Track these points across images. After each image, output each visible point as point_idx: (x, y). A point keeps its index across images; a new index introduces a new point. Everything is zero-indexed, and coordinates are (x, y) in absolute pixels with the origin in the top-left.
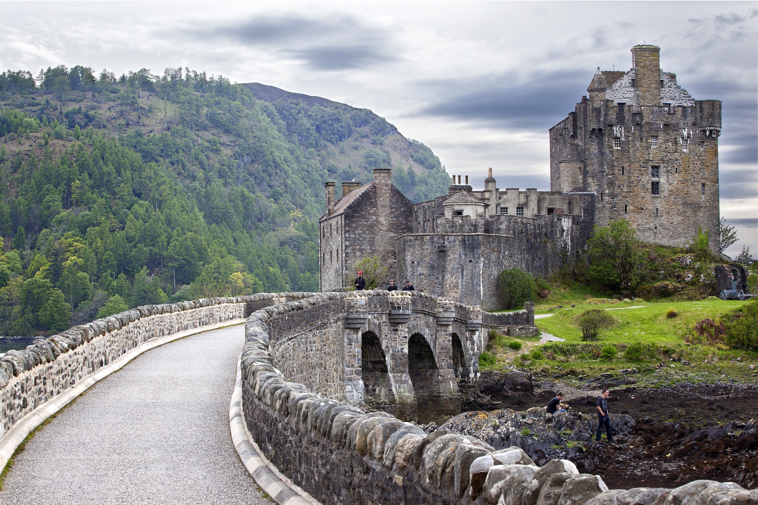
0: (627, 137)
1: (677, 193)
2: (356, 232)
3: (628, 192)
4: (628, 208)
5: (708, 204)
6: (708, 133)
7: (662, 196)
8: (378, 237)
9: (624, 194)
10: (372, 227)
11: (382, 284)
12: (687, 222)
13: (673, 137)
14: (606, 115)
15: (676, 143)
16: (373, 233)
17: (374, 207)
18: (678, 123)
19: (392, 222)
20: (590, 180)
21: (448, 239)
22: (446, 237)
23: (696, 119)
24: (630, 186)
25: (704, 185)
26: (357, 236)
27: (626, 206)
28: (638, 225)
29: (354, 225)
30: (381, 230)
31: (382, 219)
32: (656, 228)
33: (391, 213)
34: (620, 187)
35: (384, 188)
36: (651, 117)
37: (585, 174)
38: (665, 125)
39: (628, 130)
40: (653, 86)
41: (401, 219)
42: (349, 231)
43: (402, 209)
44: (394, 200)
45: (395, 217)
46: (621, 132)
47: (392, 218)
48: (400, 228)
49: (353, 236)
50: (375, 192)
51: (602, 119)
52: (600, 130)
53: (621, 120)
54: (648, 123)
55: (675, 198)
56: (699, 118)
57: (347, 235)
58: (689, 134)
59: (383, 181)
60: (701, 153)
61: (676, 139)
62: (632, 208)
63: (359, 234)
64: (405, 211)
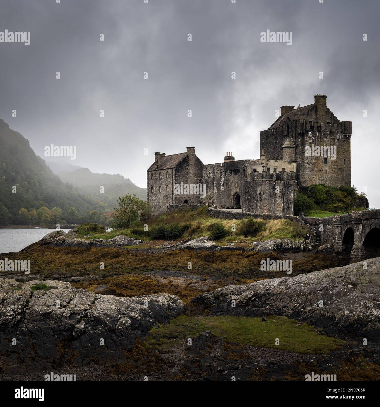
0: (315, 137)
1: (334, 163)
2: (180, 177)
3: (315, 162)
4: (315, 170)
5: (346, 169)
6: (347, 137)
7: (329, 165)
8: (189, 180)
9: (313, 163)
10: (187, 175)
11: (191, 202)
12: (338, 177)
13: (333, 138)
14: (306, 126)
15: (334, 140)
16: (187, 178)
17: (188, 165)
18: (335, 132)
19: (195, 173)
20: (298, 156)
21: (277, 182)
22: (276, 182)
23: (342, 130)
24: (316, 160)
25: (345, 160)
26: (180, 179)
27: (314, 168)
28: (319, 178)
29: (179, 174)
30: (190, 176)
31: (191, 171)
32: (326, 179)
33: (195, 168)
34: (311, 160)
35: (192, 156)
36: (325, 128)
37: (296, 154)
38: (330, 132)
39: (315, 134)
40: (324, 114)
41: (199, 171)
42: (177, 177)
43: (199, 167)
44: (196, 162)
45: (196, 170)
46: (312, 134)
47: (195, 171)
48: (198, 176)
49: (179, 179)
50: (188, 158)
51: (304, 128)
52: (303, 133)
53: (312, 129)
54: (323, 131)
55: (334, 166)
56: (343, 129)
57: (176, 178)
58: (339, 137)
59: (191, 153)
60: (344, 146)
61: (334, 138)
62: (317, 170)
63: (181, 178)
64: (200, 168)
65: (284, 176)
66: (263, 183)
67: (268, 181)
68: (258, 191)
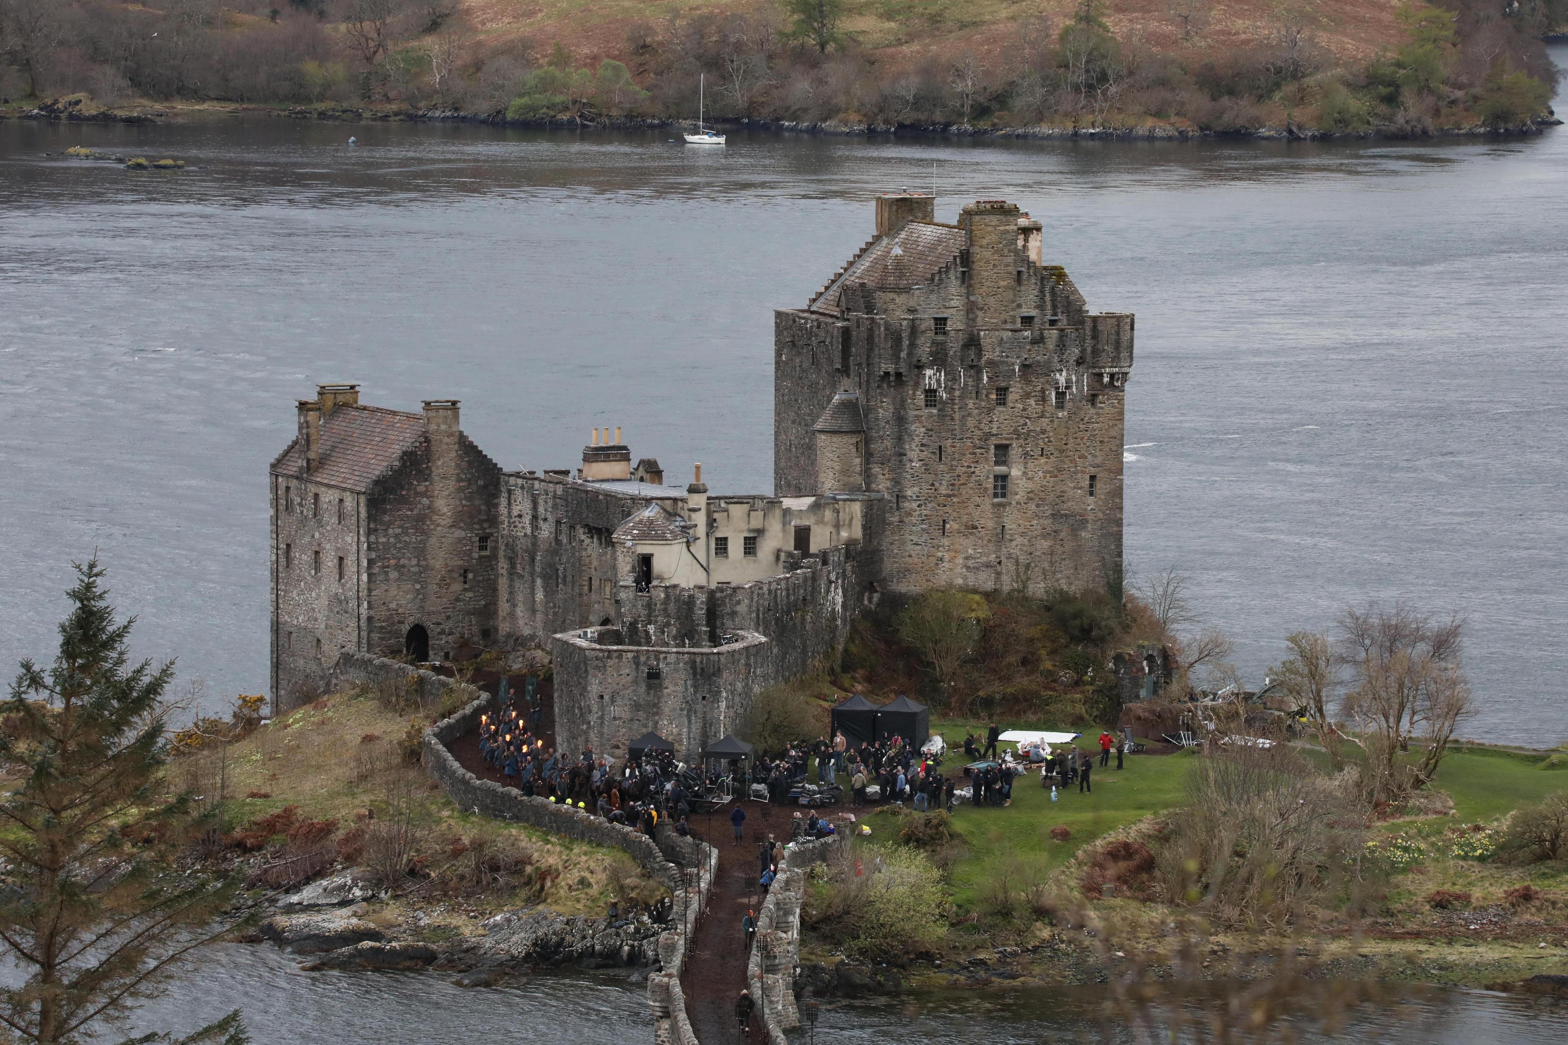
0: (950, 390)
1: (1042, 495)
2: (390, 531)
3: (949, 496)
4: (948, 526)
5: (1100, 515)
6: (1106, 379)
7: (1014, 503)
8: (433, 541)
9: (941, 499)
10: (421, 519)
11: (439, 634)
12: (1060, 550)
13: (1039, 388)
14: (912, 345)
15: (1044, 399)
16: (423, 533)
17: (426, 480)
18: (1049, 362)
19: (460, 508)
20: (876, 469)
21: (665, 658)
22: (662, 656)
23: (1083, 351)
24: (953, 485)
25: (1093, 478)
26: (392, 540)
27: (944, 521)
28: (967, 558)
29: (387, 518)
30: (438, 525)
31: (441, 504)
32: (1000, 563)
33: (460, 490)
34: (933, 485)
35: (446, 440)
36: (998, 349)
37: (868, 457)
38: (1025, 367)
39: (953, 378)
40: (1002, 283)
41: (477, 502)
42: (376, 530)
43: (481, 482)
44: (464, 465)
45: (466, 498)
46: (938, 381)
47: (461, 500)
48: (476, 520)
49: (384, 540)
50: (428, 449)
51: (903, 355)
52: (899, 375)
53: (939, 359)
54: (991, 363)
55: (1038, 506)
56: (1089, 350)
57: (373, 538)
58: (1068, 381)
59: (443, 427)
60: (1091, 418)
61: (1043, 391)
62: (956, 526)
63: (396, 536)
64: (485, 486)
65: (739, 602)
66: (610, 662)
67: (630, 655)
68: (594, 688)
